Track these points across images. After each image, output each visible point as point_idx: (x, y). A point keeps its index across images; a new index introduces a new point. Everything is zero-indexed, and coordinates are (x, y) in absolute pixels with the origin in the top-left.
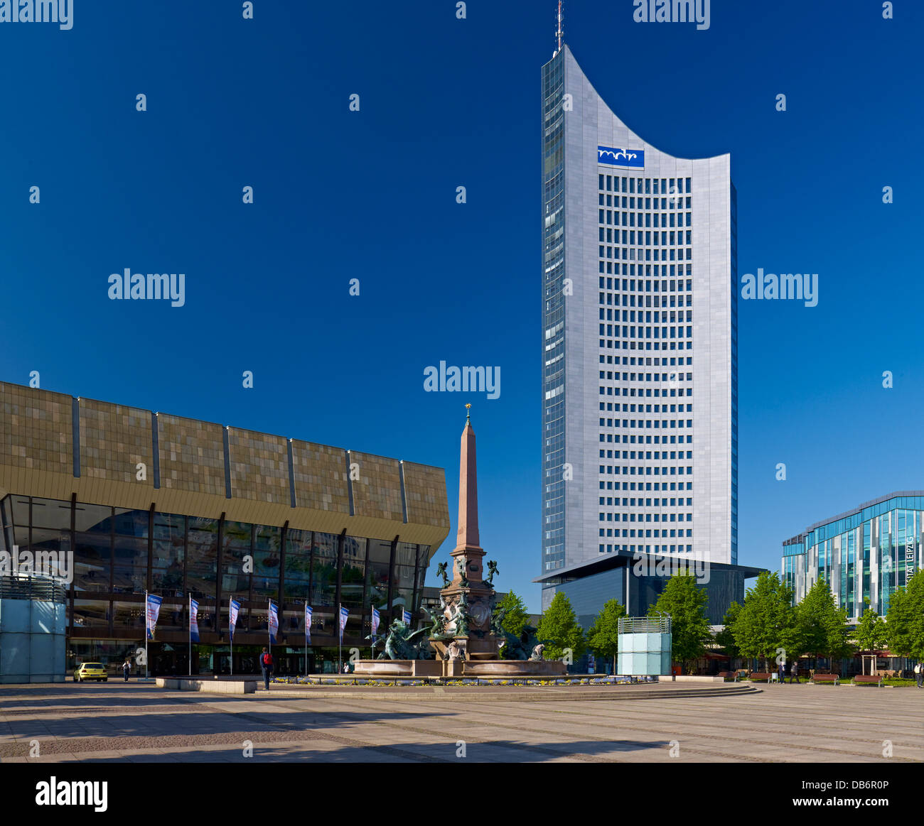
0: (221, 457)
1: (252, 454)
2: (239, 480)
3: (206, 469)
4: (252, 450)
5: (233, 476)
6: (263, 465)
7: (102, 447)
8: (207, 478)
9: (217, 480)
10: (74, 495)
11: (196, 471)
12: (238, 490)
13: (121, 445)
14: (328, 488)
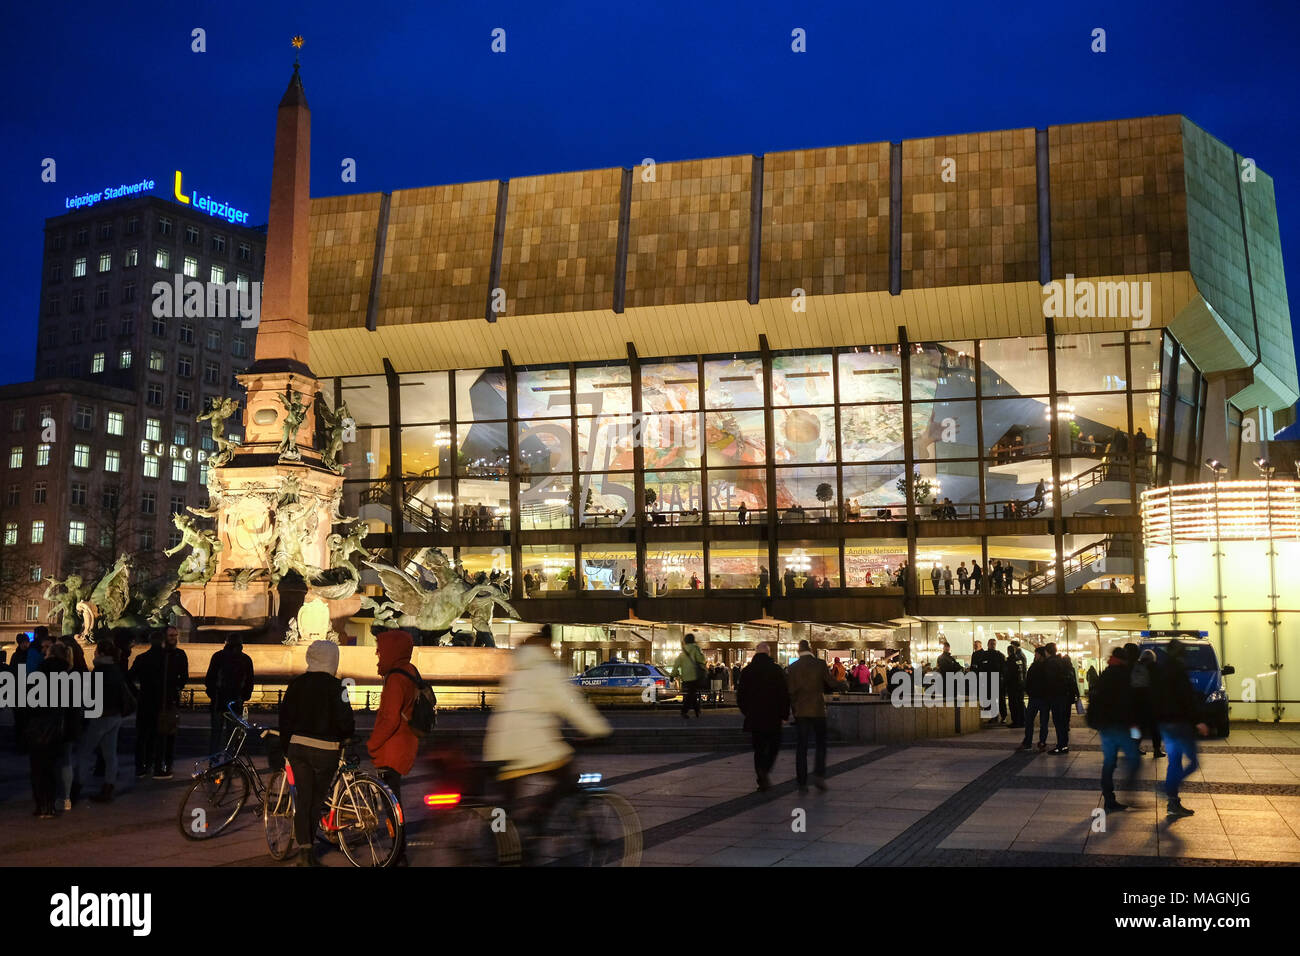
0: (613, 232)
1: (675, 210)
2: (641, 270)
3: (582, 262)
4: (675, 203)
5: (632, 264)
6: (694, 227)
7: (413, 268)
8: (581, 279)
9: (600, 280)
10: (386, 362)
11: (561, 273)
12: (637, 293)
13: (442, 256)
14: (839, 243)
